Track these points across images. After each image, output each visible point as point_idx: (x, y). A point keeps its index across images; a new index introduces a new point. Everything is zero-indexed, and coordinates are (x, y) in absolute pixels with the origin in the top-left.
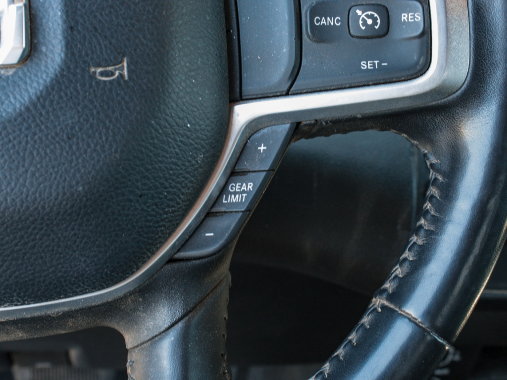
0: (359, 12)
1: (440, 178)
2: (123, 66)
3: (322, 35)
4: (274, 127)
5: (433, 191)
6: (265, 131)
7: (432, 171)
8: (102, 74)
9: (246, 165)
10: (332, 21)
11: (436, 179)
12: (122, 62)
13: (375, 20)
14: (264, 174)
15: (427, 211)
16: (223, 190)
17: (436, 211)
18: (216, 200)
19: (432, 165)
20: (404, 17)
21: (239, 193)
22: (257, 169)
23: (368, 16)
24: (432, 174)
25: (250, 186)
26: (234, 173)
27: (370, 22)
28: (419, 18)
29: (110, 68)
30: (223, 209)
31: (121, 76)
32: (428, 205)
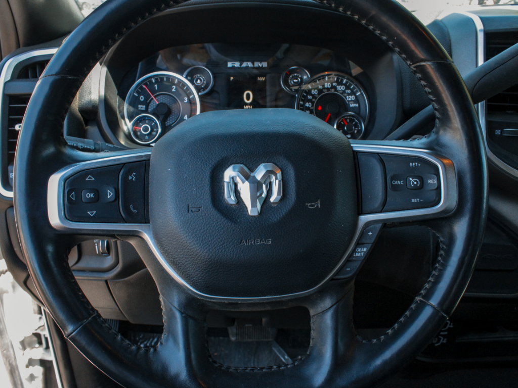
0: (411, 179)
1: (445, 247)
2: (318, 203)
3: (395, 188)
4: (375, 225)
5: (442, 252)
6: (371, 226)
7: (441, 244)
8: (310, 206)
9: (364, 241)
10: (399, 183)
11: (443, 247)
12: (318, 201)
13: (417, 182)
14: (371, 245)
15: (439, 261)
16: (354, 251)
17: (443, 261)
18: (351, 255)
19: (441, 241)
20: (429, 181)
21: (361, 252)
22: (368, 242)
23: (415, 181)
24: (441, 245)
25: (365, 249)
26: (359, 244)
27: (415, 183)
28: (436, 182)
29: (313, 204)
30: (354, 259)
31: (317, 206)
32: (440, 258)
